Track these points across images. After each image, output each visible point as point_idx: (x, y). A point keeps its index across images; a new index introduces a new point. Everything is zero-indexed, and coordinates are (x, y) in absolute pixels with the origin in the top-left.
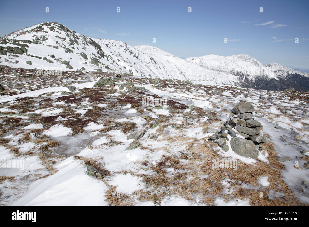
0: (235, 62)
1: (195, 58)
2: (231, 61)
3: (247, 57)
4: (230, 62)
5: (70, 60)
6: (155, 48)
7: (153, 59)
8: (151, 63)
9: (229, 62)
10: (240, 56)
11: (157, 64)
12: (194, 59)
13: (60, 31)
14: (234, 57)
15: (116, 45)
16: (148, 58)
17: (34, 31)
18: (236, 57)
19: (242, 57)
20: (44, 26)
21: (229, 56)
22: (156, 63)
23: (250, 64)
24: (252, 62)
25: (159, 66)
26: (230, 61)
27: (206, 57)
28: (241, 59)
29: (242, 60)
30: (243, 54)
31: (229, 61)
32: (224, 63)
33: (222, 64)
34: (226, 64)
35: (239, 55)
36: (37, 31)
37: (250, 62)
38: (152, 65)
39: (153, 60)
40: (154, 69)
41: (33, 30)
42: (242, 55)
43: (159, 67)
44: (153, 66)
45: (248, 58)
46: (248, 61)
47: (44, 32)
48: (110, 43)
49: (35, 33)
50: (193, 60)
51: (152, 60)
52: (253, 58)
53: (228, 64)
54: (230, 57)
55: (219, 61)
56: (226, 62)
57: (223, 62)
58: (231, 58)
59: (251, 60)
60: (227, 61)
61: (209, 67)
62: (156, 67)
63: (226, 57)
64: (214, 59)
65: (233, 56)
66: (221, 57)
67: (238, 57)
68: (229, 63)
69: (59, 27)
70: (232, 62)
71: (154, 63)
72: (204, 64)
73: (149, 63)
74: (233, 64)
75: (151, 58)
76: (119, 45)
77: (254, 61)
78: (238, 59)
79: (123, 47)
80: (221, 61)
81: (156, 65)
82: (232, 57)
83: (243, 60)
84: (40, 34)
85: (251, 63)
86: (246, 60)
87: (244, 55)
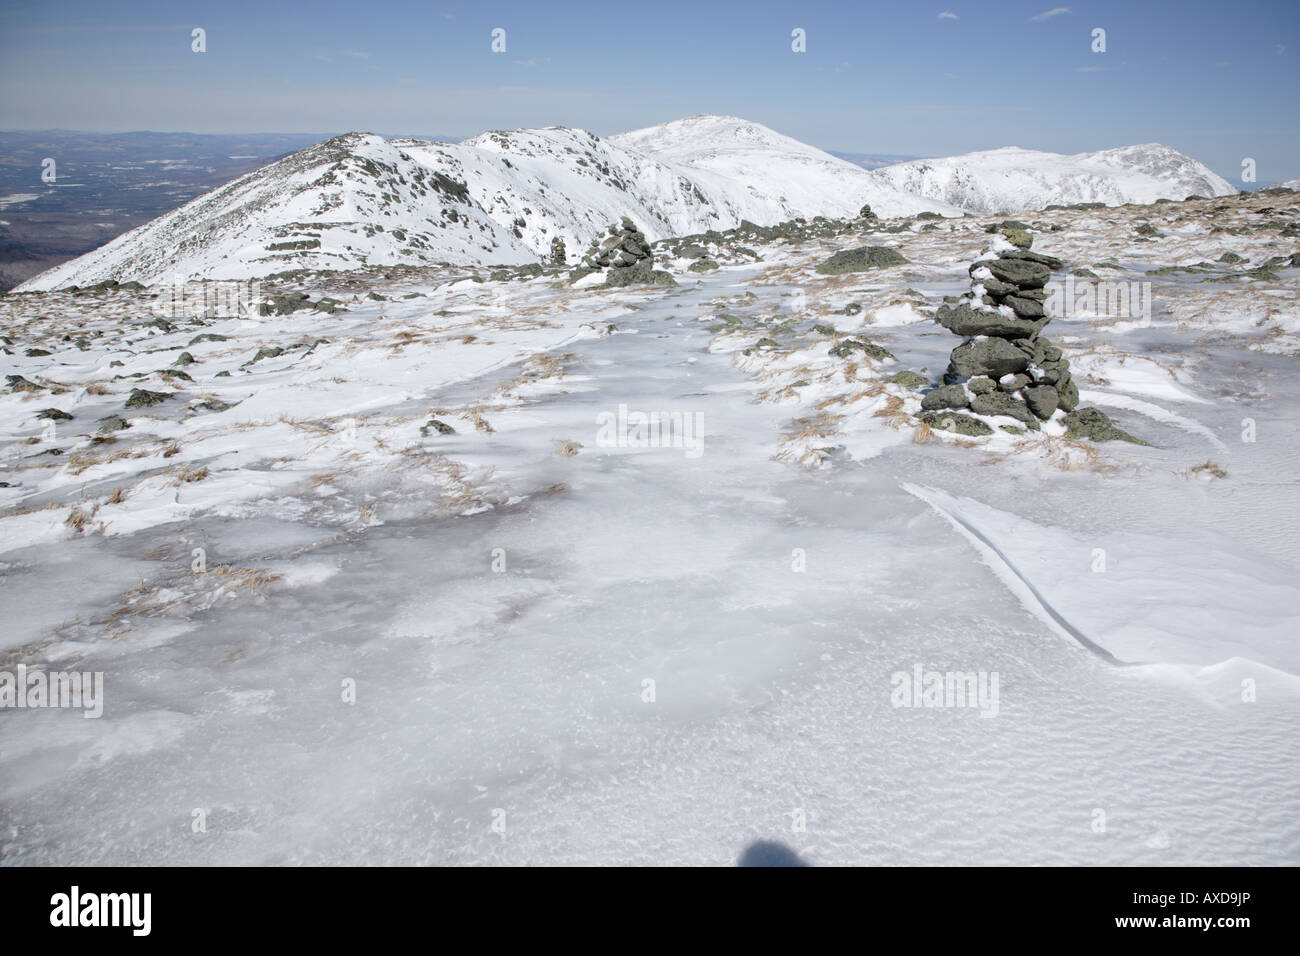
0: (1106, 178)
1: (933, 163)
2: (1091, 177)
3: (1164, 156)
4: (1084, 181)
5: (371, 249)
6: (756, 125)
7: (692, 187)
8: (681, 200)
9: (1078, 179)
10: (1133, 154)
11: (707, 203)
12: (926, 168)
13: (364, 178)
14: (1109, 159)
15: (550, 151)
16: (673, 184)
17: (319, 184)
18: (1115, 159)
19: (1140, 158)
20: (336, 172)
21: (1084, 154)
22: (703, 200)
23: (1175, 188)
24: (1185, 179)
25: (713, 211)
26: (1086, 176)
27: (984, 157)
28: (1136, 167)
29: (1140, 170)
30: (1148, 146)
31: (1079, 175)
32: (1060, 184)
33: (1051, 189)
34: (1067, 190)
35: (1130, 151)
36: (325, 183)
37: (1177, 180)
38: (684, 208)
39: (691, 192)
40: (689, 224)
41: (317, 183)
42: (1143, 148)
43: (715, 215)
44: (688, 210)
45: (1169, 160)
46: (1167, 174)
47: (337, 183)
48: (531, 143)
49: (321, 189)
50: (921, 171)
51: (689, 190)
52: (1193, 161)
53: (1074, 190)
54: (1089, 157)
55: (1038, 174)
56: (1066, 180)
57: (1053, 178)
58: (1094, 161)
59: (1182, 170)
60: (1072, 176)
61: (991, 203)
62: (698, 216)
63: (1071, 157)
64: (1015, 169)
65: (1102, 152)
66: (1048, 160)
67: (1126, 158)
68: (1082, 185)
69: (363, 167)
70: (1095, 180)
71: (696, 200)
72: (968, 189)
73: (672, 199)
74: (1098, 189)
75: (685, 182)
76: (562, 148)
77: (1194, 173)
78: (1125, 167)
79: (577, 153)
80: (1043, 178)
81: (703, 205)
82: (1099, 156)
83: (1146, 169)
84: (330, 190)
85: (1180, 182)
86: (1158, 170)
87: (1154, 149)
